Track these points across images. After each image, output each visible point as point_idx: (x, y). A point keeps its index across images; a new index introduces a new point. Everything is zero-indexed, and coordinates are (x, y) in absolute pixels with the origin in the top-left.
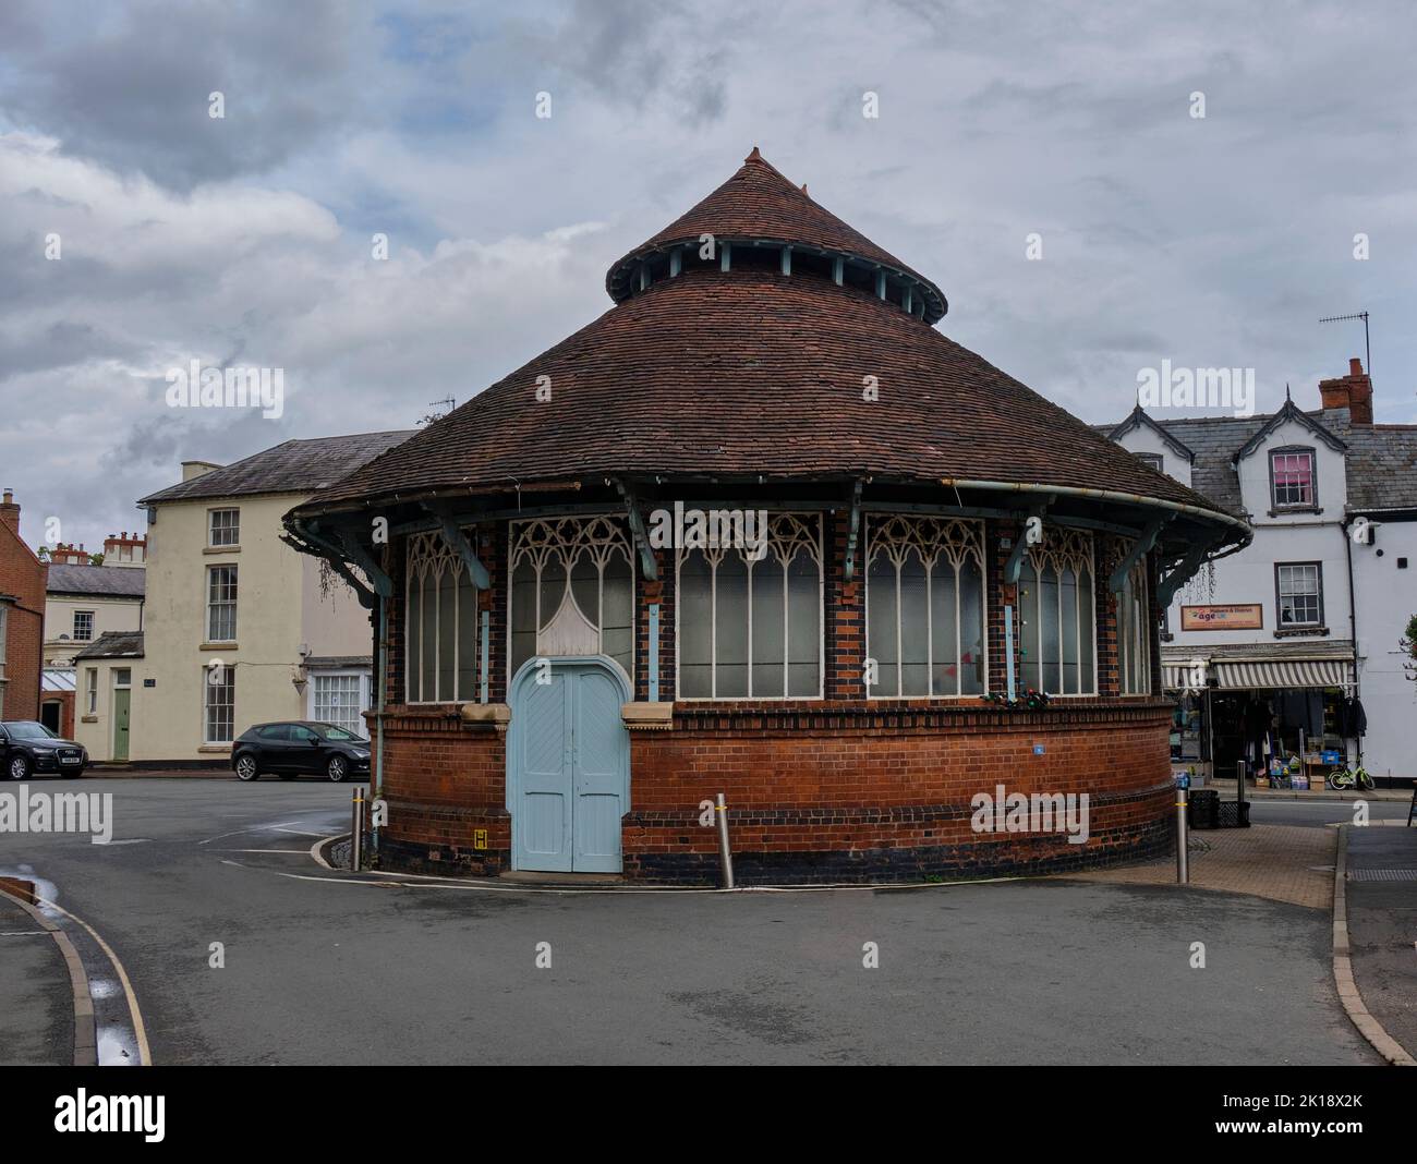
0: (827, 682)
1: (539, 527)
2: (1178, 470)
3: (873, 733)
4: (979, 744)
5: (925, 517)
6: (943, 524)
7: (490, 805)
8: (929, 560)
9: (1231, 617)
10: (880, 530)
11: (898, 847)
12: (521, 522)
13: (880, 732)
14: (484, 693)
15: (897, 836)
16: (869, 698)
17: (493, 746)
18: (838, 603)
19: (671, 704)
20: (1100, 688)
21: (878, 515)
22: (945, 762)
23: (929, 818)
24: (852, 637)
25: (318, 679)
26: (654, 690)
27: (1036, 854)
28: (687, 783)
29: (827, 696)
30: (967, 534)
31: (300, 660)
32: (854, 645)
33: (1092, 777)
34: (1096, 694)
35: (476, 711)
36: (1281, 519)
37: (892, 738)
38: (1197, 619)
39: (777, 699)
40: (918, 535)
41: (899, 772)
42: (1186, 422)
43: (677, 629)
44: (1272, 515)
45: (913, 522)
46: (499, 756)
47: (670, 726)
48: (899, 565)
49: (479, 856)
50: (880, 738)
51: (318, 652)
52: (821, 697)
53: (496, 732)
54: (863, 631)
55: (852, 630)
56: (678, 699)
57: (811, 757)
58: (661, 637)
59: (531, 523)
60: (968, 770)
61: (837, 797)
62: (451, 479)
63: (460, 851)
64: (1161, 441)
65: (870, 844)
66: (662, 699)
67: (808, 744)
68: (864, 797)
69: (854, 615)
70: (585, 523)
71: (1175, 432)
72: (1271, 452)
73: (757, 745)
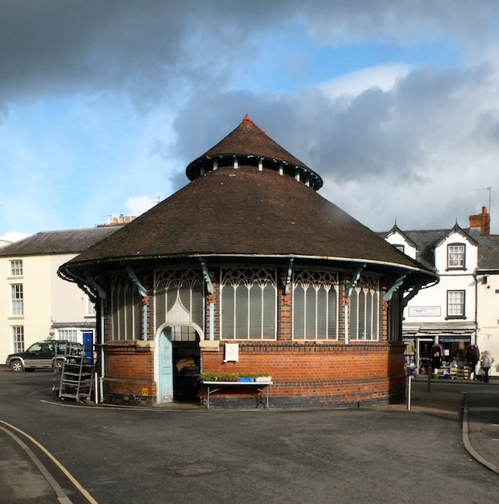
0: (278, 334)
1: (166, 272)
2: (411, 252)
3: (295, 353)
4: (334, 358)
5: (315, 271)
6: (322, 274)
7: (148, 379)
8: (317, 287)
9: (428, 311)
10: (299, 275)
11: (303, 396)
12: (159, 270)
13: (297, 353)
14: (145, 336)
15: (303, 392)
16: (293, 340)
17: (149, 357)
18: (282, 304)
19: (218, 342)
20: (380, 338)
21: (298, 270)
22: (321, 365)
23: (315, 385)
24: (288, 317)
25: (59, 331)
26: (212, 336)
27: (354, 399)
28: (225, 371)
29: (278, 339)
30: (331, 277)
31: (52, 324)
32: (288, 320)
33: (375, 371)
34: (378, 340)
35: (142, 344)
36: (451, 272)
37: (302, 355)
38: (415, 312)
39: (259, 340)
40: (312, 277)
41: (305, 368)
42: (414, 231)
43: (221, 313)
44: (447, 270)
45: (311, 273)
46: (151, 361)
47: (218, 350)
48: (305, 289)
49: (145, 398)
50: (297, 355)
51: (59, 321)
52: (275, 340)
53: (150, 351)
54: (291, 314)
55: (287, 314)
56: (221, 339)
57: (272, 362)
58: (215, 316)
59: (162, 271)
60: (330, 367)
61: (281, 377)
62: (133, 253)
63: (137, 396)
64: (404, 239)
65: (293, 395)
66: (215, 339)
67: (269, 357)
68: (291, 377)
69: (288, 308)
70: (184, 271)
71: (410, 235)
72: (448, 245)
73: (251, 357)
